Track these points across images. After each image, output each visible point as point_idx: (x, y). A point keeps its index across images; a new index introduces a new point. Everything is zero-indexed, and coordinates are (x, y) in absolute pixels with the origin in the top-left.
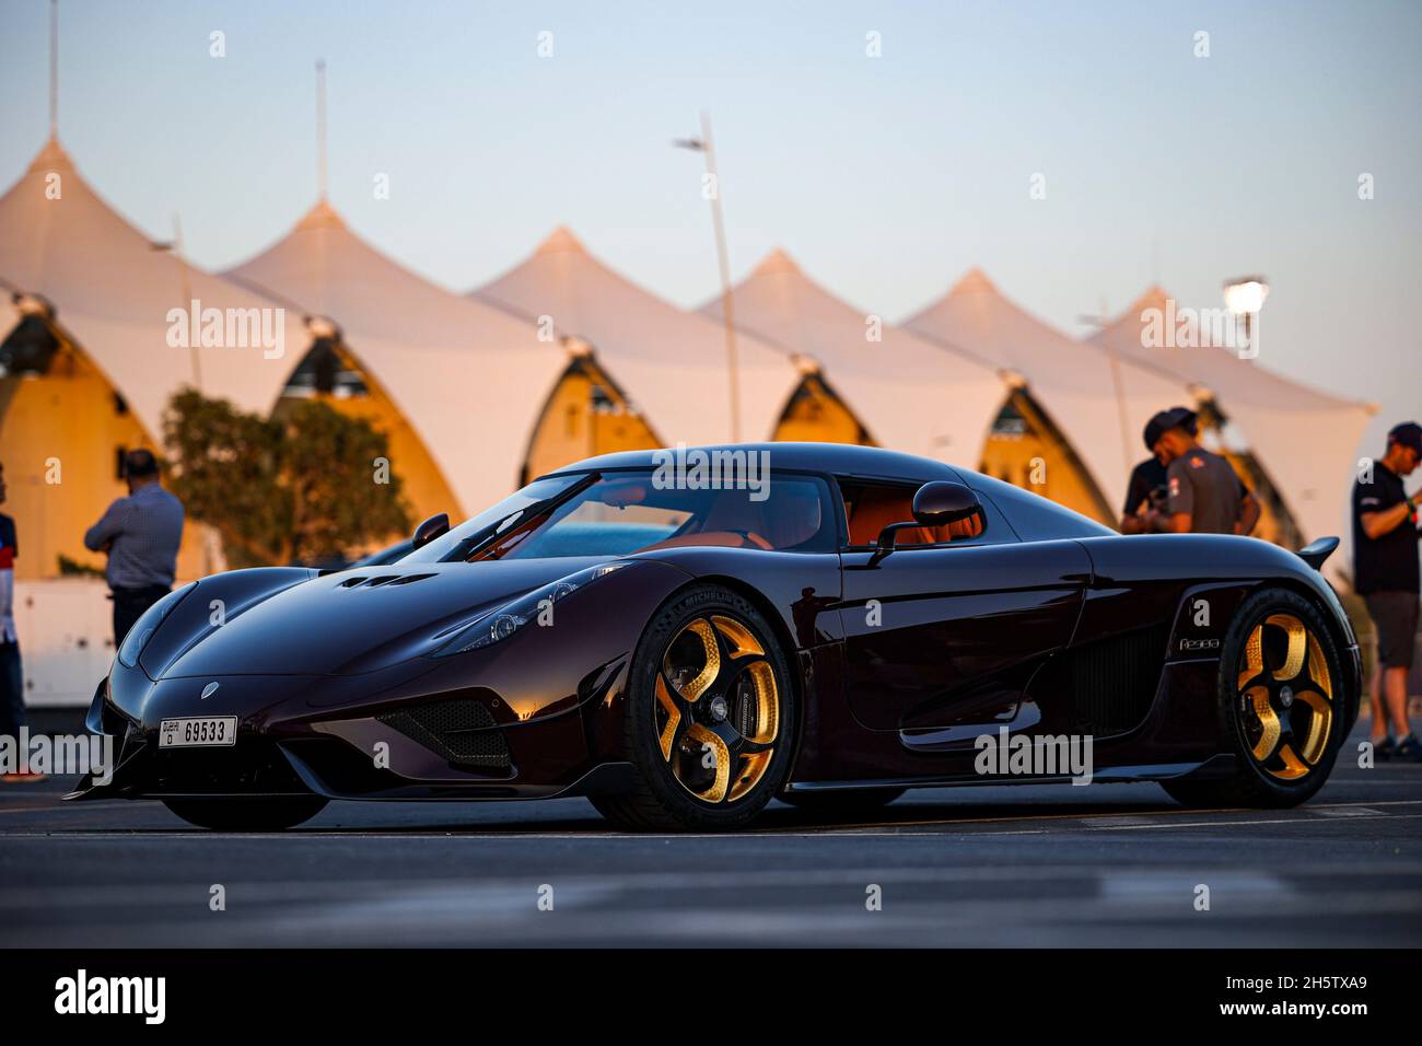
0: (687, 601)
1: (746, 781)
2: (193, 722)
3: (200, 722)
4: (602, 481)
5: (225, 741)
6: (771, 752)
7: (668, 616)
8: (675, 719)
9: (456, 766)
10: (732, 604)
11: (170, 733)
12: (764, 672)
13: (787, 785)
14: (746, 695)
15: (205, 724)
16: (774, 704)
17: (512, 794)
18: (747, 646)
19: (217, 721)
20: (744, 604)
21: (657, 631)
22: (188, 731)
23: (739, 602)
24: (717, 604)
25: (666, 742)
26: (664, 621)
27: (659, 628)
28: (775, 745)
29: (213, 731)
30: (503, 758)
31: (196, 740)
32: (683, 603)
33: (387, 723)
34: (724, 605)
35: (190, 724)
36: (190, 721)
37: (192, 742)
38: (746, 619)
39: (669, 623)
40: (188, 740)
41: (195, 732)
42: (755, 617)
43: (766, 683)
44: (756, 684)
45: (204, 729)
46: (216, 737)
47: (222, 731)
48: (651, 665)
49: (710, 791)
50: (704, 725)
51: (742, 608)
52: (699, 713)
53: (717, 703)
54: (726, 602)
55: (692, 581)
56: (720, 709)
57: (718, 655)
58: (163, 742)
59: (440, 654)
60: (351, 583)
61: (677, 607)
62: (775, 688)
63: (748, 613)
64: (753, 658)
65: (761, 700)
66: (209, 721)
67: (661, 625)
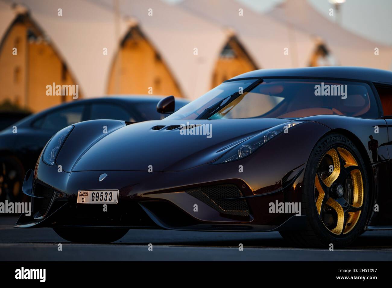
0: (328, 140)
1: (350, 225)
2: (96, 192)
3: (100, 192)
4: (264, 83)
5: (113, 201)
6: (360, 211)
7: (320, 147)
8: (322, 195)
9: (223, 215)
10: (345, 142)
11: (83, 197)
12: (357, 175)
13: (365, 227)
14: (349, 185)
15: (102, 193)
16: (361, 189)
17: (250, 229)
18: (351, 162)
19: (109, 192)
20: (350, 142)
21: (316, 154)
22: (93, 196)
23: (348, 141)
24: (339, 142)
25: (319, 206)
26: (318, 149)
27: (316, 153)
28: (362, 208)
29: (106, 196)
30: (245, 212)
31: (97, 200)
32: (326, 141)
33: (191, 194)
34: (342, 142)
35: (94, 193)
36: (94, 192)
37: (95, 202)
38: (350, 149)
39: (320, 151)
40: (93, 200)
41: (97, 197)
42: (354, 148)
43: (357, 179)
44: (353, 180)
45: (102, 196)
46: (108, 199)
47: (111, 196)
48: (313, 170)
49: (334, 229)
50: (333, 198)
51: (349, 144)
52: (331, 193)
53: (339, 189)
54: (343, 141)
55: (330, 131)
56: (340, 191)
57: (339, 166)
58: (79, 201)
59: (216, 163)
60: (157, 128)
61: (323, 143)
62: (362, 182)
63: (352, 146)
64: (353, 168)
65: (355, 187)
66: (104, 192)
67: (317, 151)
